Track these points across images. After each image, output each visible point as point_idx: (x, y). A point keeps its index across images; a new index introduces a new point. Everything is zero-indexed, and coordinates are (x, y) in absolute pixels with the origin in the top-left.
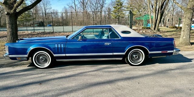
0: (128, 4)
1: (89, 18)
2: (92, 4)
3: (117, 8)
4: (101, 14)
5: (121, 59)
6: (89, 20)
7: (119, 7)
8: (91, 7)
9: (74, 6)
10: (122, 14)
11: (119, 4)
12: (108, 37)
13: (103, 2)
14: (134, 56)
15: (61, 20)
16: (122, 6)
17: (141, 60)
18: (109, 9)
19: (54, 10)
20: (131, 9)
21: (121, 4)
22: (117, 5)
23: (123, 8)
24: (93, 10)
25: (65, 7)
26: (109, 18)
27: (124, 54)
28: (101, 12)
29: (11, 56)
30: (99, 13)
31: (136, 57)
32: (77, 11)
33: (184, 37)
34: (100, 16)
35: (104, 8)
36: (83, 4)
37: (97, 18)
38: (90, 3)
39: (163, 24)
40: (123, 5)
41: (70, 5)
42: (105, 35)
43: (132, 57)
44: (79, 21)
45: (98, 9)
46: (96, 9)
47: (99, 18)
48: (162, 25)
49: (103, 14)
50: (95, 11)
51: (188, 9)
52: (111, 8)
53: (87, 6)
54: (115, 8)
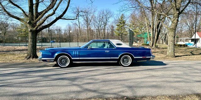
0: (131, 22)
1: (93, 35)
2: (96, 22)
3: (120, 26)
4: (104, 32)
5: (116, 62)
6: (93, 37)
7: (122, 25)
8: (94, 24)
9: (78, 23)
10: (125, 31)
11: (122, 22)
12: (108, 47)
13: (106, 20)
14: (125, 60)
15: (64, 37)
16: (124, 24)
17: (129, 62)
18: (113, 27)
19: (57, 27)
20: (134, 27)
21: (124, 23)
22: (119, 23)
23: (126, 26)
24: (97, 28)
25: (68, 24)
26: (112, 35)
27: (118, 58)
28: (104, 30)
29: (43, 59)
30: (102, 30)
31: (126, 60)
32: (80, 28)
33: (170, 51)
34: (103, 33)
35: (107, 26)
36: (87, 22)
37: (101, 35)
38: (94, 21)
39: (165, 41)
40: (126, 23)
41: (74, 23)
42: (106, 46)
43: (123, 61)
44: (82, 37)
45: (101, 26)
46: (99, 26)
47: (102, 35)
48: (164, 43)
49: (106, 31)
50: (99, 28)
51: (171, 29)
52: (114, 25)
53: (90, 23)
54: (117, 25)
